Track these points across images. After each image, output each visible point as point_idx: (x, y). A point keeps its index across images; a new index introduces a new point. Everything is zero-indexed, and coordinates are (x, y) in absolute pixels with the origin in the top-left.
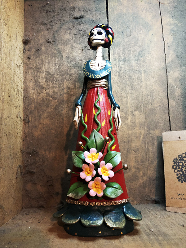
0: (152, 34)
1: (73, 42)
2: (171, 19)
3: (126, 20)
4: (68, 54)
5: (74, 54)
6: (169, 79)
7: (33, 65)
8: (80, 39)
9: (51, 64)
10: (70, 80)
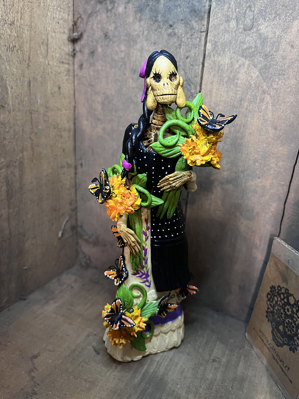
7: (86, 80)
8: (156, 33)
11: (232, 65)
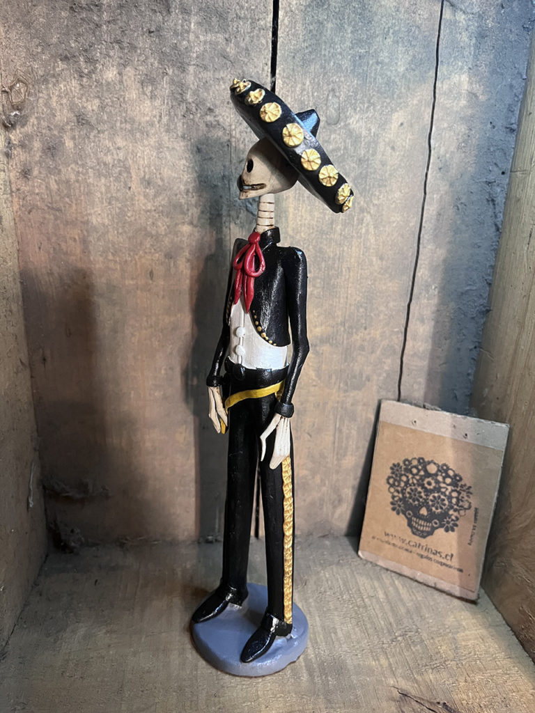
0: (402, 124)
1: (162, 130)
2: (464, 78)
3: (332, 64)
4: (147, 169)
5: (166, 172)
6: (421, 265)
7: (42, 199)
9: (97, 200)
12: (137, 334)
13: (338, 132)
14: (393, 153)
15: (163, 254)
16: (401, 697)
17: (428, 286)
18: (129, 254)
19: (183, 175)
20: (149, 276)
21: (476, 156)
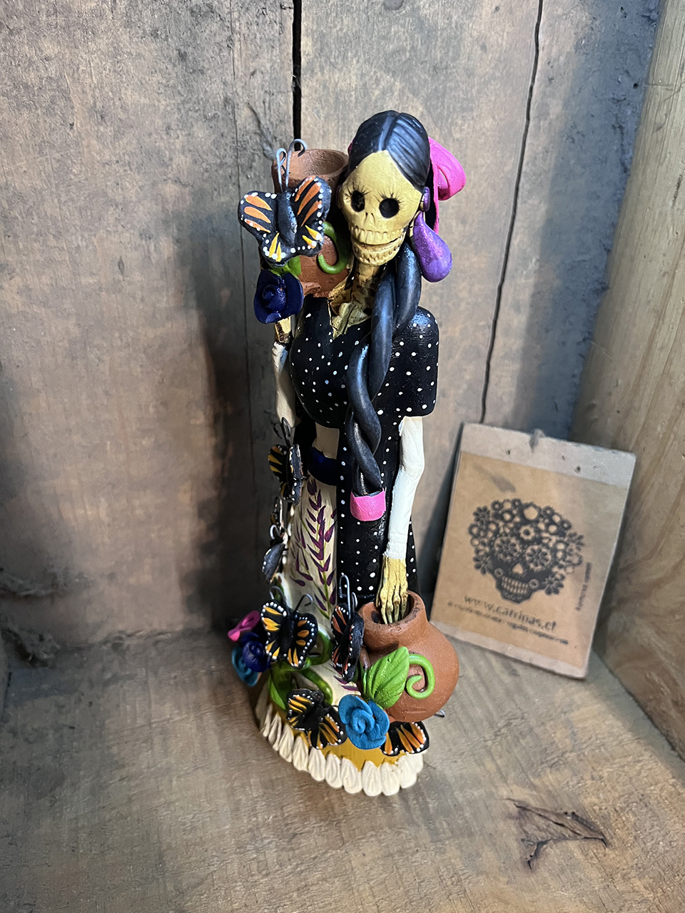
0: (497, 9)
6: (518, 229)
9: (18, 148)
10: (120, 228)
11: (365, 90)
12: (106, 358)
13: (402, 22)
14: (484, 56)
15: (137, 233)
16: (519, 812)
17: (525, 259)
18: (82, 236)
19: (159, 102)
20: (117, 268)
21: (601, 59)
